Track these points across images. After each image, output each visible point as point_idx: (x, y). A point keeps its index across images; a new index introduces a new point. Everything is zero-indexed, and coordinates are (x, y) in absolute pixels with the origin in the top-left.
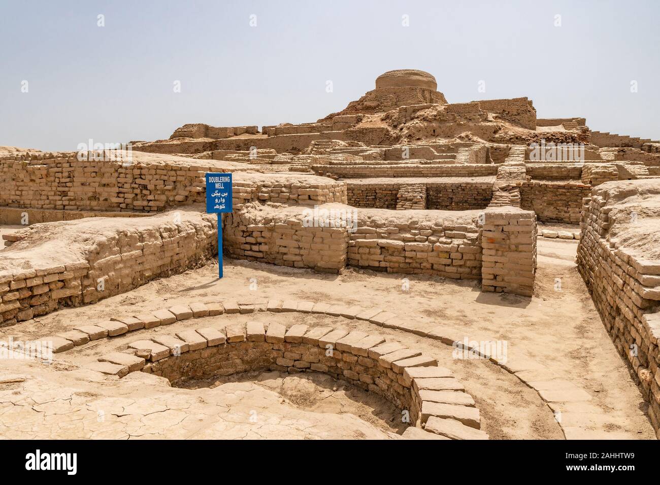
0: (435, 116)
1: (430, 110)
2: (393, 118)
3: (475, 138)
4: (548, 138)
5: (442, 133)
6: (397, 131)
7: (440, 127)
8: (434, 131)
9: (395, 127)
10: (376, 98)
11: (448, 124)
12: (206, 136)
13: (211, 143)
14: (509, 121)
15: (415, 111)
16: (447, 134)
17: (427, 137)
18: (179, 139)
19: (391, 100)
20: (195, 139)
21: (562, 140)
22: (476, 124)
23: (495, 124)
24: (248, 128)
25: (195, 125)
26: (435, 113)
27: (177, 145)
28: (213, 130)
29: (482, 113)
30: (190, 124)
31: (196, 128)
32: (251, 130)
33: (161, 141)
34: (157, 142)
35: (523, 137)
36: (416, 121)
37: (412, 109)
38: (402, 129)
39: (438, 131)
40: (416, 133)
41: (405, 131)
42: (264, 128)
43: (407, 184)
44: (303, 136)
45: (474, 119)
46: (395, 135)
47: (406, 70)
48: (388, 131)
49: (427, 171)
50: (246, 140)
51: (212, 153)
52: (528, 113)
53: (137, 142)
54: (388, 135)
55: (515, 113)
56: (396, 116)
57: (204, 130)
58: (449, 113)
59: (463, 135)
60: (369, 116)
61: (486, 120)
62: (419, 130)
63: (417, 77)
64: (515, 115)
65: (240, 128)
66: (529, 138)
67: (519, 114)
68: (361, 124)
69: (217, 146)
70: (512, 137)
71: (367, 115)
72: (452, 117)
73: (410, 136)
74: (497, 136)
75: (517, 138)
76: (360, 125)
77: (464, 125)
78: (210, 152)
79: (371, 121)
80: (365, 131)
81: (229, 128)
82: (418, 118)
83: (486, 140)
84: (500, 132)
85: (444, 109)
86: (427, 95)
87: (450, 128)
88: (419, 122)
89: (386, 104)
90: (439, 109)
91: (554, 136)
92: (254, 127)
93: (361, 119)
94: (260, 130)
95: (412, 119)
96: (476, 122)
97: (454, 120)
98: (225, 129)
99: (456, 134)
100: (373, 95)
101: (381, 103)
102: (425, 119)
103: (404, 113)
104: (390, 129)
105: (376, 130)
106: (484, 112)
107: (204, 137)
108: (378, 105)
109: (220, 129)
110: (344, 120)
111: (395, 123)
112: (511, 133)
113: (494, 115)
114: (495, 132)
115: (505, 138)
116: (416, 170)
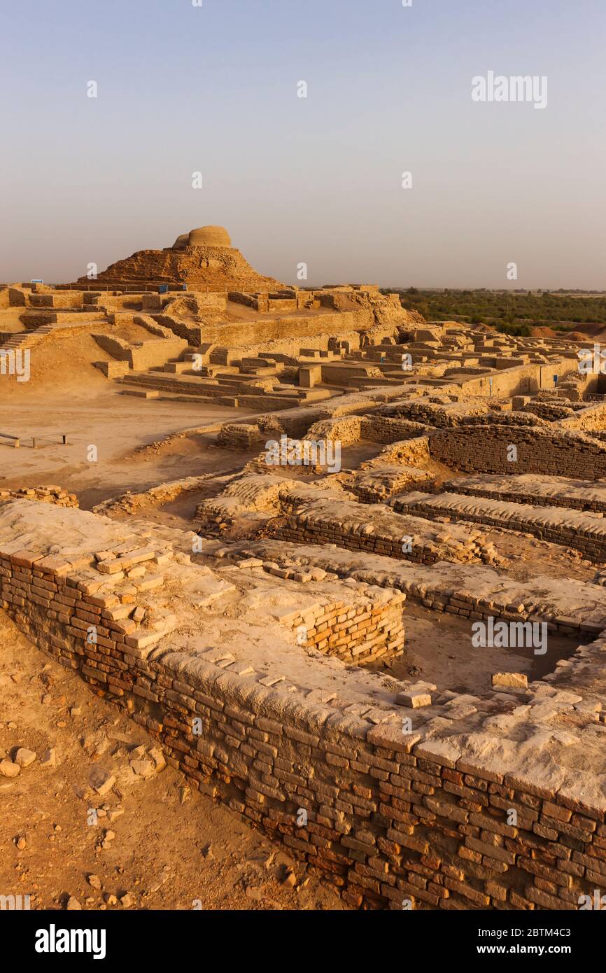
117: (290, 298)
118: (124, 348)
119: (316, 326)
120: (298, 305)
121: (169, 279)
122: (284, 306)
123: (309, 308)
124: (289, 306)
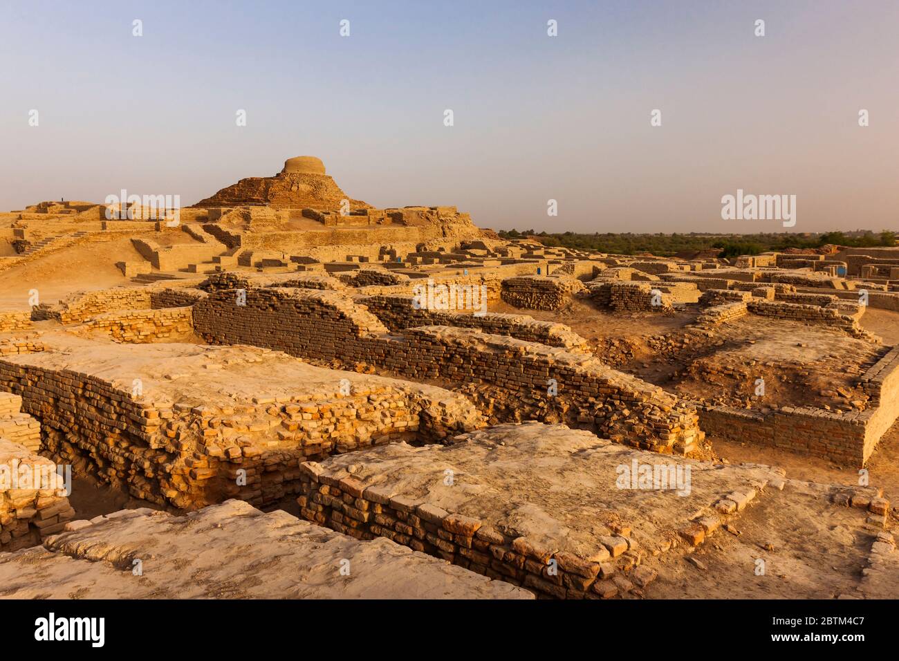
117: (363, 215)
118: (153, 251)
119: (376, 237)
120: (369, 221)
121: (258, 200)
122: (355, 222)
123: (380, 224)
124: (359, 222)
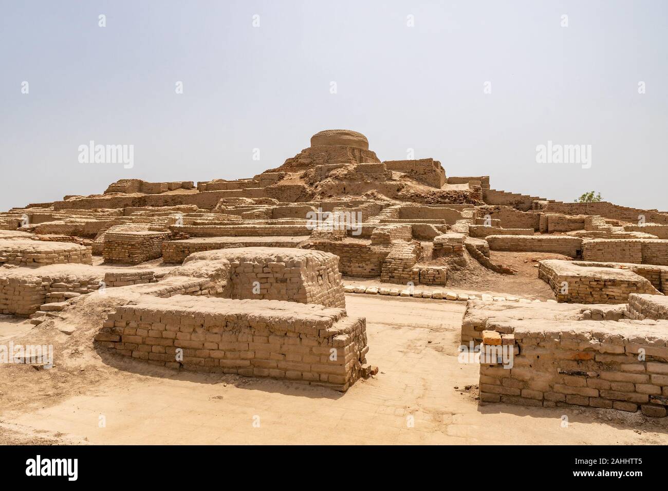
0: (346, 175)
1: (342, 169)
2: (310, 176)
3: (380, 196)
4: (443, 196)
5: (351, 191)
6: (313, 189)
7: (350, 185)
8: (345, 189)
9: (311, 184)
10: (310, 156)
11: (357, 183)
12: (140, 191)
13: (140, 198)
14: (417, 180)
15: (329, 170)
16: (356, 191)
17: (338, 194)
18: (111, 194)
19: (322, 158)
20: (127, 194)
21: (455, 198)
22: (382, 183)
23: (398, 183)
24: (183, 183)
25: (129, 181)
26: (346, 172)
27: (107, 200)
28: (147, 185)
29: (387, 173)
30: (124, 180)
31: (129, 184)
32: (186, 186)
33: (94, 196)
34: (90, 197)
35: (422, 195)
36: (329, 179)
37: (326, 169)
38: (316, 187)
39: (348, 189)
40: (329, 190)
41: (319, 189)
42: (199, 183)
43: (231, 243)
44: (227, 192)
45: (380, 178)
46: (310, 192)
47: (337, 130)
48: (304, 188)
49: (262, 231)
50: (174, 196)
51: (124, 210)
52: (433, 173)
53: (72, 196)
54: (304, 192)
55: (422, 173)
56: (313, 174)
57: (138, 185)
58: (358, 172)
59: (369, 193)
60: (290, 173)
61: (391, 179)
62: (331, 187)
63: (347, 136)
64: (423, 174)
65: (175, 184)
66: (428, 196)
67: (425, 173)
68: (282, 181)
69: (146, 201)
70: (413, 195)
71: (289, 173)
72: (360, 176)
73: (323, 194)
74: (400, 193)
75: (417, 196)
76: (282, 183)
77: (371, 183)
78: (121, 209)
79: (291, 179)
80: (283, 188)
81: (163, 184)
82: (331, 176)
83: (390, 198)
84: (403, 190)
85: (354, 168)
86: (357, 153)
87: (358, 186)
88: (331, 180)
89: (318, 161)
90: (350, 169)
91: (449, 194)
92: (190, 182)
93: (283, 177)
94: (196, 185)
95: (327, 177)
96: (382, 181)
97: (362, 179)
98: (159, 184)
99: (362, 192)
100: (307, 153)
101: (314, 160)
102: (337, 178)
103: (319, 172)
104: (306, 186)
105: (293, 188)
106: (389, 172)
107: (138, 192)
108: (311, 163)
109: (153, 184)
110: (270, 177)
111: (312, 181)
112: (412, 191)
113: (403, 174)
114: (399, 190)
115: (407, 195)
116: (252, 230)
